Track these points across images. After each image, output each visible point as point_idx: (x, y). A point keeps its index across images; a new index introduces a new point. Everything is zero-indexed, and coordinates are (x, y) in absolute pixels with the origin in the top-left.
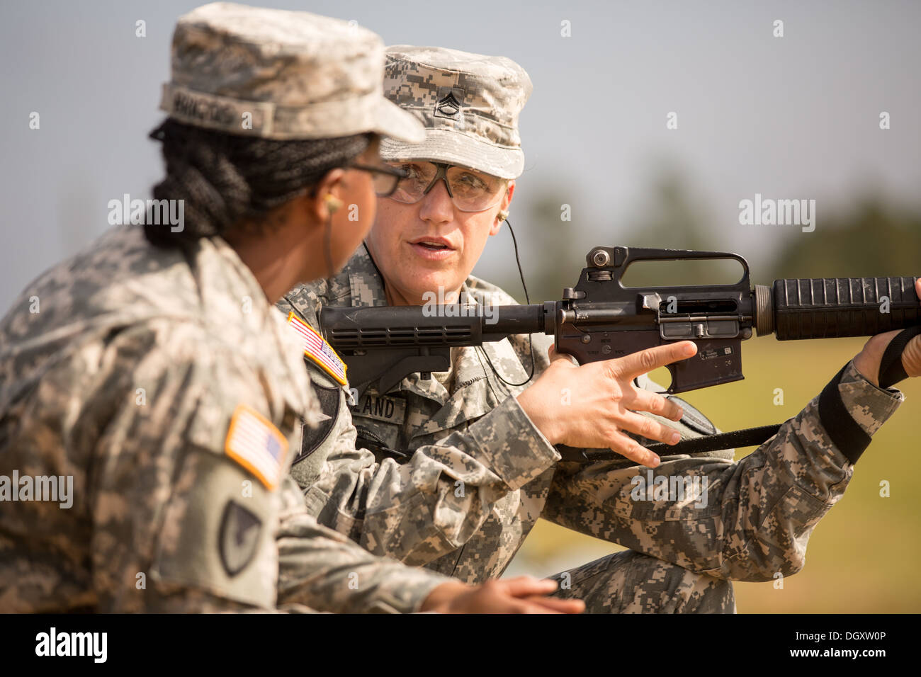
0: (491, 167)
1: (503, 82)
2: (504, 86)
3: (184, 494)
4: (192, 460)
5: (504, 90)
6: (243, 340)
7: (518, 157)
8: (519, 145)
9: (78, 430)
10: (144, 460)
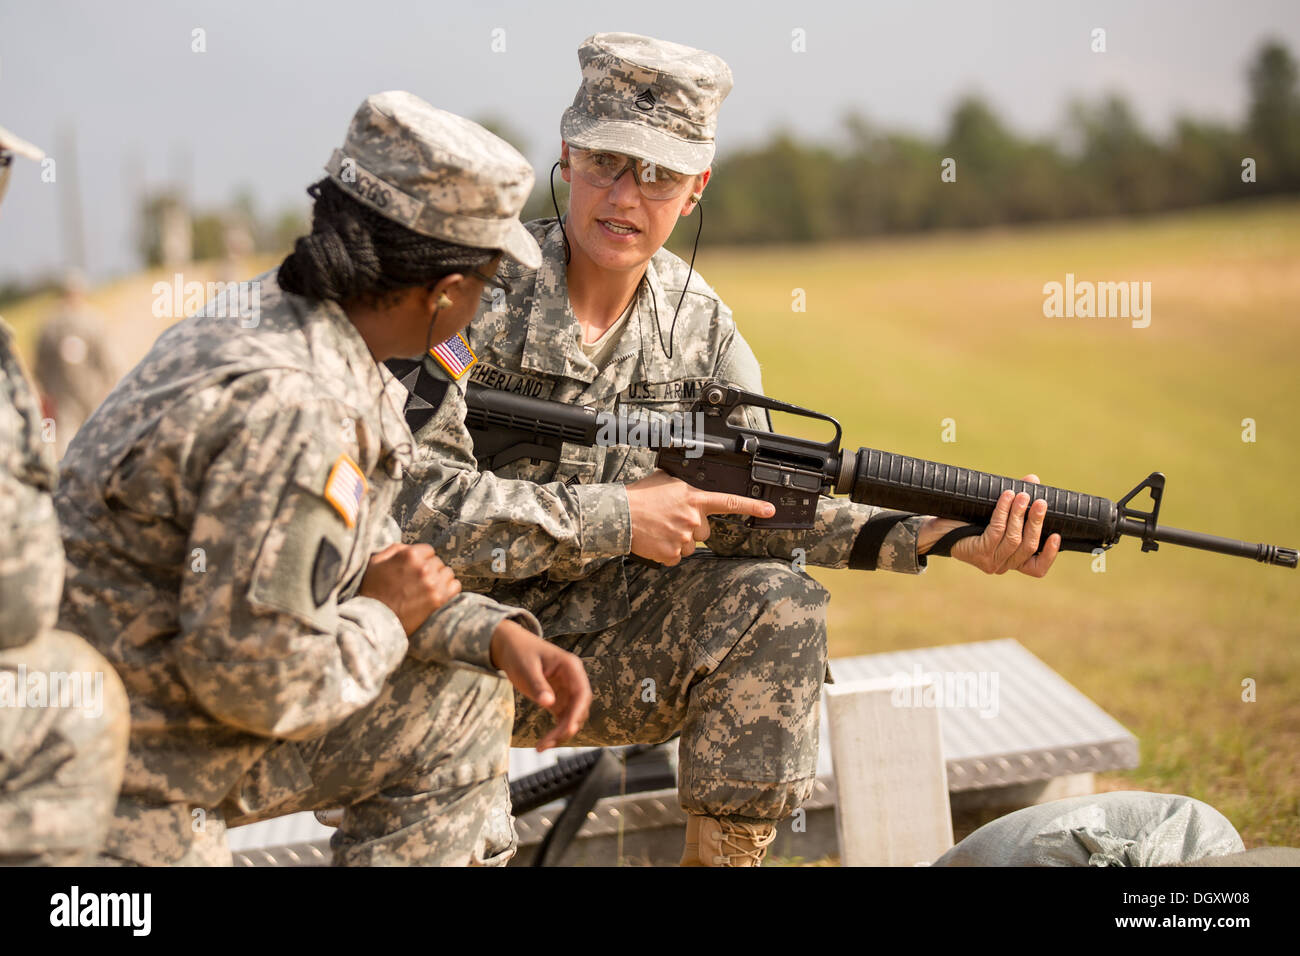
0: (675, 164)
1: (700, 83)
2: (699, 86)
3: (284, 528)
4: (293, 498)
5: (699, 91)
6: (346, 393)
7: (707, 151)
8: (713, 139)
9: (191, 460)
10: (248, 493)
